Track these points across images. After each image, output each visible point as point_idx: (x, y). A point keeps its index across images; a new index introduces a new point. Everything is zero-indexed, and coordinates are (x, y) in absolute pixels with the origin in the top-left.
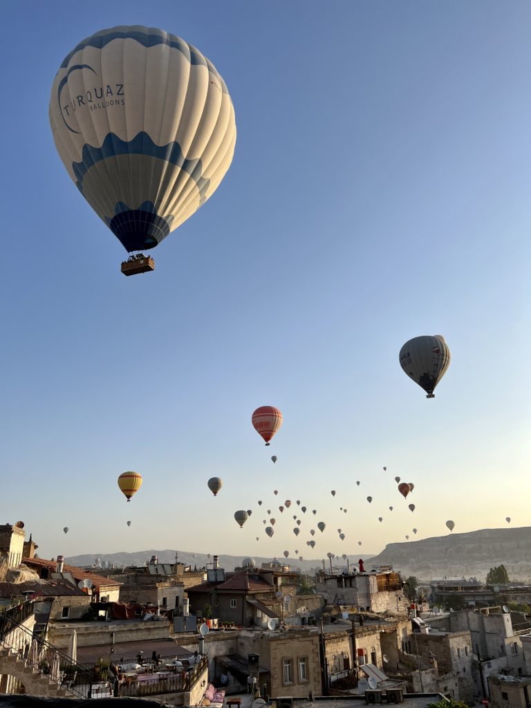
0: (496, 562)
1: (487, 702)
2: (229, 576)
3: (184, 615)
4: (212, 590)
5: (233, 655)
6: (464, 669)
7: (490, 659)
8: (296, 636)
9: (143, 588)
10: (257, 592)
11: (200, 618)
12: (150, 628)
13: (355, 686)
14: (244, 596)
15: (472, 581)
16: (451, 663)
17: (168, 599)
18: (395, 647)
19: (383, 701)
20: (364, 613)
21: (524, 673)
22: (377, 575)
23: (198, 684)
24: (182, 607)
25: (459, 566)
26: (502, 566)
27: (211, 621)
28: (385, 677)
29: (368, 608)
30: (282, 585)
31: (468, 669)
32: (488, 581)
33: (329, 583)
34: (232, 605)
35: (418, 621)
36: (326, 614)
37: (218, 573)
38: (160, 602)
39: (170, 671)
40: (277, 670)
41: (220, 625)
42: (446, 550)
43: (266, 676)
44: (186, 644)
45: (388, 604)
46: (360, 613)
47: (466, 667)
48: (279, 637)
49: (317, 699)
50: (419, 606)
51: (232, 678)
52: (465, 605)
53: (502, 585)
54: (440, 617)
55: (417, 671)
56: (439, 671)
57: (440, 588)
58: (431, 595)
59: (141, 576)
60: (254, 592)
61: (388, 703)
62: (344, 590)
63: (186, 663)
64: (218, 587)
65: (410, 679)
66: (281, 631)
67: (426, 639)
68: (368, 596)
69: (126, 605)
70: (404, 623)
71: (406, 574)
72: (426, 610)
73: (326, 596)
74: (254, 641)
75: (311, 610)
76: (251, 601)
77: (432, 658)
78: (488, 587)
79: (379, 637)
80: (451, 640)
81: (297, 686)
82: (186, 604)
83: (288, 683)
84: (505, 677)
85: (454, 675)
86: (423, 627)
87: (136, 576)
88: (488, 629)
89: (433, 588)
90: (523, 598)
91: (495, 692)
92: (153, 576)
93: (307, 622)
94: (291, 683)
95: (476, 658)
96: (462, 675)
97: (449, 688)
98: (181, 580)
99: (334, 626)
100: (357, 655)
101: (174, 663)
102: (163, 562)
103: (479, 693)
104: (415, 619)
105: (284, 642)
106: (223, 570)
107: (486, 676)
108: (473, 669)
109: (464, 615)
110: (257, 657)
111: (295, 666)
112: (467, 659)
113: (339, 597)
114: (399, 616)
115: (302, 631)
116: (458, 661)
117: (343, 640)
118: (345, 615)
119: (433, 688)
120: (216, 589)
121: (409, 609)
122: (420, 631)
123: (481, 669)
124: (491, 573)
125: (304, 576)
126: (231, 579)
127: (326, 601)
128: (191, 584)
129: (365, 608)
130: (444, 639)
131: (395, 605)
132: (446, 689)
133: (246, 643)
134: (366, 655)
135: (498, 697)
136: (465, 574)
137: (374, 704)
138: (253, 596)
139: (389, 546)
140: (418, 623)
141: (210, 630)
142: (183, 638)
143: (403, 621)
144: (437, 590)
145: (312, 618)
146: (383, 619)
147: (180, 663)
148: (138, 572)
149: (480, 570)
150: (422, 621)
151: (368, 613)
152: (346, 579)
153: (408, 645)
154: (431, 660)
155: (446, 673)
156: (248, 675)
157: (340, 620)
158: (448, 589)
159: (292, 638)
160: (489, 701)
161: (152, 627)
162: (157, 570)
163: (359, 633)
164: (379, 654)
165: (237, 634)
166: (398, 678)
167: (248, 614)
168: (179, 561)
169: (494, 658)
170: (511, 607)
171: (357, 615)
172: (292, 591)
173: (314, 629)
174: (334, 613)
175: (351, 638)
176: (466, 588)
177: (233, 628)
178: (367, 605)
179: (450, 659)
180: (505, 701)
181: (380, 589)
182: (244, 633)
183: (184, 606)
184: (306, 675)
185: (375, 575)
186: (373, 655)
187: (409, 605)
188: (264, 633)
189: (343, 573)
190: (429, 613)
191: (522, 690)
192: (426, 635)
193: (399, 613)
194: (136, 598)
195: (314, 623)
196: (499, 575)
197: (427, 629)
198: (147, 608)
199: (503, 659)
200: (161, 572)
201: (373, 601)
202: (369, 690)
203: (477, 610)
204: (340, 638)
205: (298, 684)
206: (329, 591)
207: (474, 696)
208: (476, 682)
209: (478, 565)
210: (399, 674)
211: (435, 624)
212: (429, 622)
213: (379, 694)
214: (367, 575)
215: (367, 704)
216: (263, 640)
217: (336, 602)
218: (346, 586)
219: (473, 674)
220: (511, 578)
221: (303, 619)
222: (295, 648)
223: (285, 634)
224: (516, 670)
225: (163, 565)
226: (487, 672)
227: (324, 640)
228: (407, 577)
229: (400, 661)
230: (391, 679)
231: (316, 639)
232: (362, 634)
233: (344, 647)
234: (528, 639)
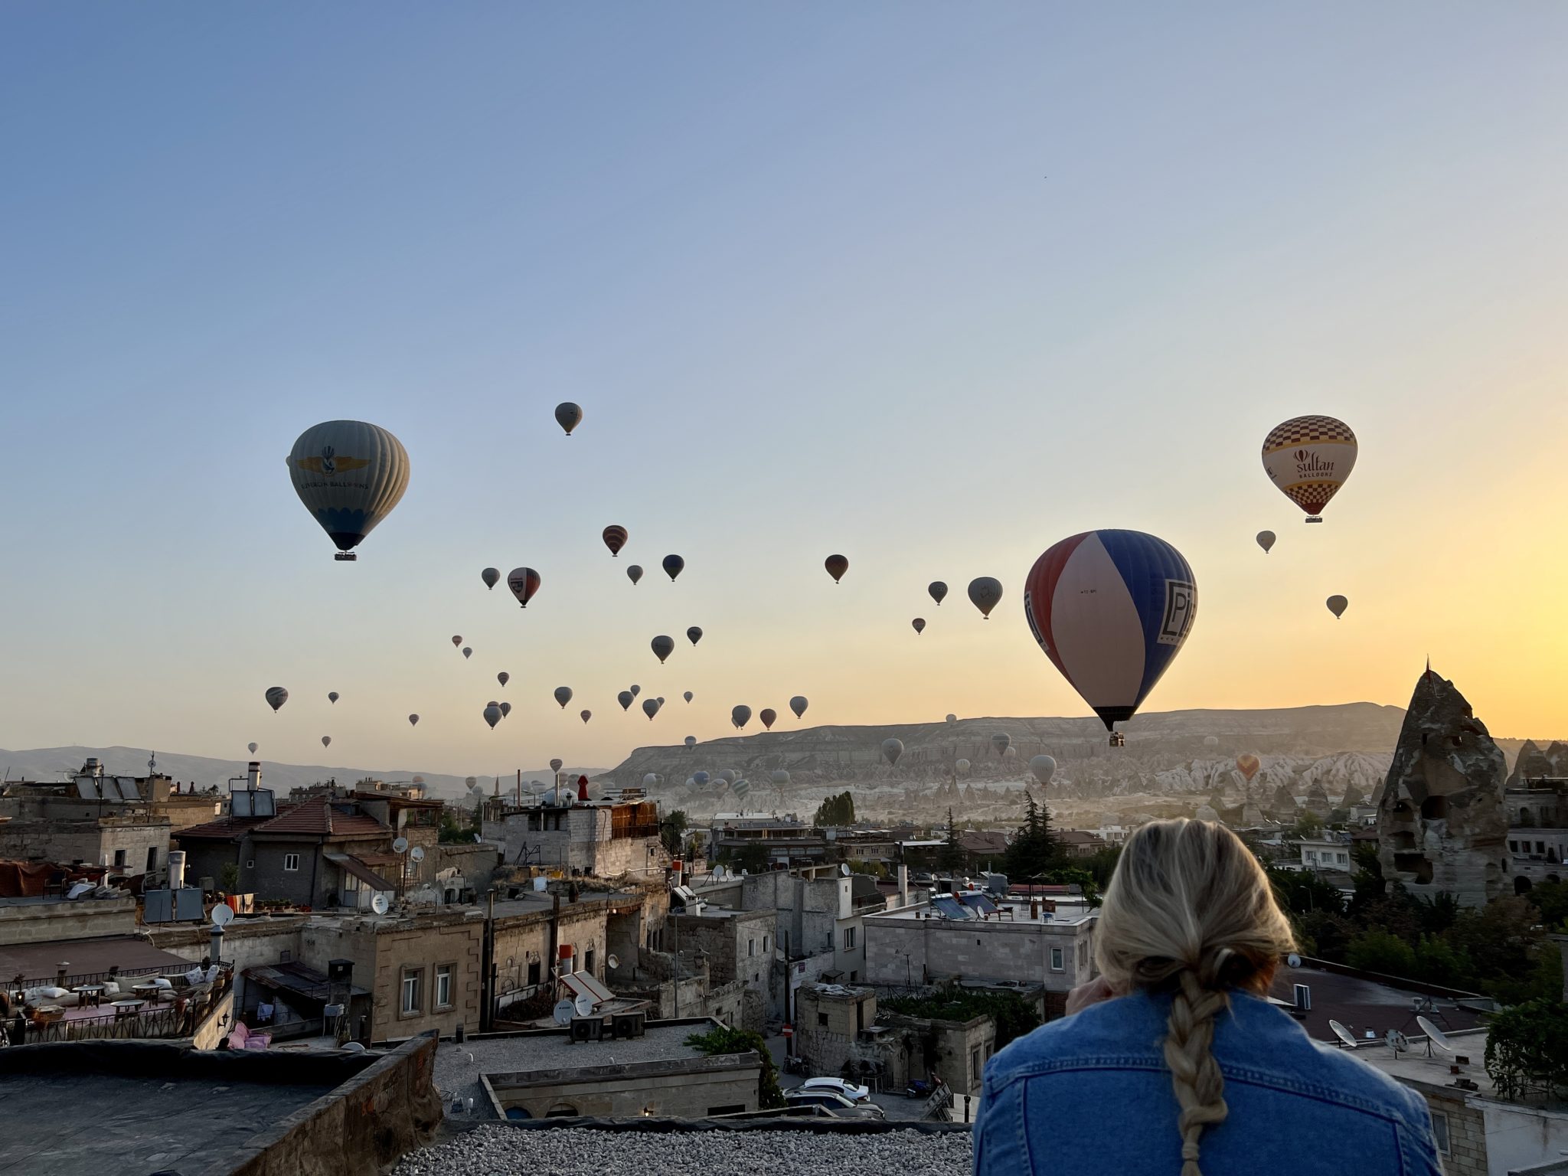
0: (836, 786)
1: (791, 1031)
2: (282, 807)
3: (172, 886)
4: (241, 834)
5: (289, 965)
6: (757, 975)
7: (804, 957)
8: (435, 924)
9: (61, 830)
10: (350, 838)
11: (210, 892)
12: (85, 915)
13: (548, 1013)
14: (317, 848)
15: (788, 819)
16: (735, 965)
17: (128, 853)
18: (634, 940)
19: (604, 1036)
20: (579, 879)
21: (859, 980)
22: (614, 806)
23: (212, 1022)
24: (166, 870)
25: (768, 792)
26: (847, 794)
27: (238, 898)
28: (607, 995)
29: (588, 871)
30: (408, 825)
31: (764, 976)
32: (817, 820)
33: (511, 821)
34: (289, 865)
35: (682, 891)
36: (498, 883)
37: (258, 798)
38: (108, 859)
39: (143, 999)
40: (388, 989)
41: (257, 905)
42: (749, 762)
43: (364, 1001)
44: (175, 946)
45: (628, 862)
46: (570, 878)
47: (761, 973)
48: (397, 926)
49: (471, 1038)
50: (687, 865)
51: (282, 1009)
52: (770, 864)
53: (842, 828)
54: (726, 886)
55: (672, 981)
56: (711, 981)
57: (729, 832)
58: (710, 846)
59: (55, 802)
60: (343, 839)
61: (614, 1038)
62: (543, 835)
63: (181, 983)
64: (256, 829)
65: (656, 997)
66: (403, 916)
67: (693, 925)
68: (591, 847)
69: (21, 864)
70: (656, 898)
71: (666, 804)
72: (700, 872)
73: (502, 847)
74: (341, 935)
75: (466, 875)
76: (333, 858)
77: (702, 958)
78: (816, 832)
79: (604, 924)
80: (740, 927)
81: (428, 1017)
82: (180, 863)
83: (410, 1012)
84: (829, 987)
85: (737, 987)
86: (692, 902)
87: (43, 802)
88: (809, 903)
89: (715, 832)
90: (875, 851)
91: (806, 1013)
92: (89, 802)
93: (457, 898)
94: (416, 1012)
95: (781, 956)
96: (750, 986)
97: (724, 1010)
98: (162, 813)
99: (515, 904)
100: (557, 957)
101: (153, 982)
102: (116, 773)
103: (778, 1016)
104: (677, 890)
105: (406, 936)
106: (271, 792)
107: (793, 986)
108: (771, 976)
109: (769, 880)
110: (348, 966)
111: (428, 981)
112: (765, 957)
113: (530, 849)
114: (647, 885)
115: (448, 915)
116: (748, 962)
117: (531, 930)
118: (540, 883)
119: (697, 1011)
120: (252, 832)
121: (668, 870)
122: (684, 911)
123: (787, 975)
124: (824, 806)
125: (451, 808)
126: (290, 812)
127: (501, 857)
128: (187, 822)
129: (582, 870)
130: (727, 924)
131: (641, 864)
132: (719, 1012)
133: (320, 940)
134: (574, 956)
135: (811, 1021)
136: (778, 807)
137: (587, 1042)
138: (340, 846)
139: (639, 752)
140: (683, 896)
141: (236, 916)
142: (169, 934)
143: (655, 892)
144: (722, 837)
145: (468, 889)
146: (616, 890)
147: (167, 982)
148: (48, 793)
149: (806, 801)
150: (690, 893)
151: (587, 879)
152: (548, 813)
153: (658, 938)
154: (699, 962)
155: (723, 985)
156: (325, 1002)
157: (529, 892)
158: (743, 834)
159: (424, 929)
160: (794, 1030)
161: (90, 911)
162: (99, 790)
163: (566, 916)
164: (600, 953)
165: (299, 924)
166: (632, 995)
167: (325, 883)
168: (157, 771)
169: (811, 955)
170: (852, 868)
171: (564, 883)
172: (430, 838)
173: (473, 911)
174: (518, 879)
175: (548, 927)
176: (778, 834)
177: (290, 911)
178: (586, 863)
179: (734, 959)
180: (821, 1029)
181: (617, 834)
182: (317, 920)
183: (173, 867)
184: (450, 995)
185: (609, 807)
186: (589, 956)
187: (670, 864)
188: (364, 919)
189: (544, 803)
190: (704, 878)
191: (854, 1009)
192: (695, 917)
193: (648, 878)
194: (44, 851)
195: (472, 900)
196: (839, 809)
197: (698, 907)
198: (78, 872)
199: (828, 956)
200: (109, 794)
201: (598, 857)
202: (575, 1018)
203: (795, 870)
204: (524, 925)
205: (432, 1014)
206: (508, 838)
207: (769, 1022)
208: (774, 997)
209: (803, 793)
210: (636, 989)
211: (714, 896)
212: (704, 895)
213: (598, 1024)
214: (594, 808)
215: (572, 1042)
216: (363, 934)
217: (522, 858)
218: (546, 829)
219: (770, 983)
220: (858, 816)
221: (449, 893)
222: (431, 946)
223: (411, 920)
224: (847, 976)
225: (115, 780)
226: (797, 980)
227: (493, 931)
228: (669, 812)
229: (641, 966)
230: (619, 997)
231: (478, 930)
232: (571, 918)
233: (535, 941)
234: (876, 922)
